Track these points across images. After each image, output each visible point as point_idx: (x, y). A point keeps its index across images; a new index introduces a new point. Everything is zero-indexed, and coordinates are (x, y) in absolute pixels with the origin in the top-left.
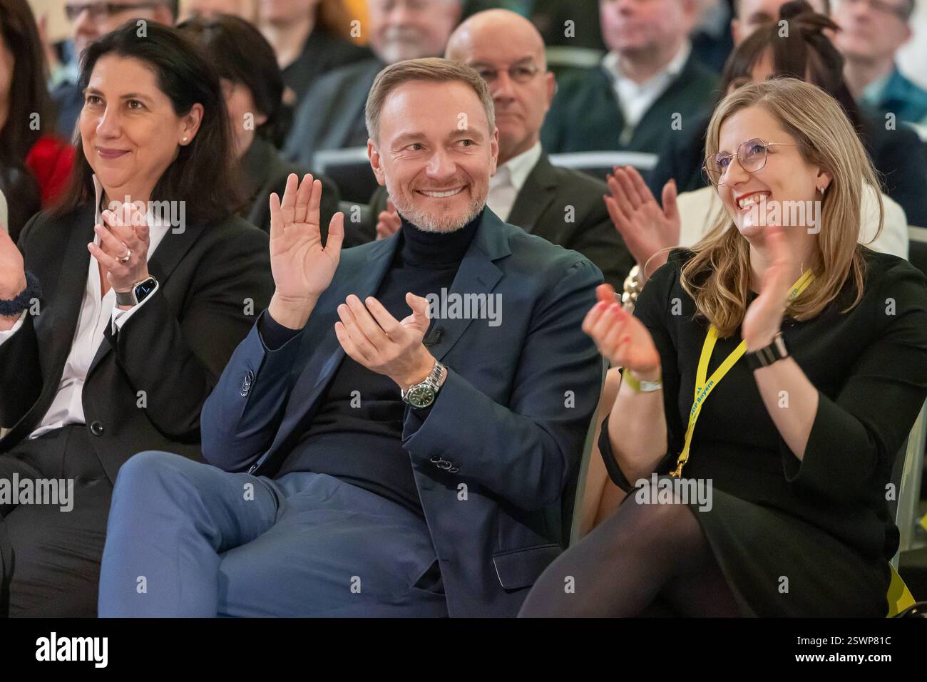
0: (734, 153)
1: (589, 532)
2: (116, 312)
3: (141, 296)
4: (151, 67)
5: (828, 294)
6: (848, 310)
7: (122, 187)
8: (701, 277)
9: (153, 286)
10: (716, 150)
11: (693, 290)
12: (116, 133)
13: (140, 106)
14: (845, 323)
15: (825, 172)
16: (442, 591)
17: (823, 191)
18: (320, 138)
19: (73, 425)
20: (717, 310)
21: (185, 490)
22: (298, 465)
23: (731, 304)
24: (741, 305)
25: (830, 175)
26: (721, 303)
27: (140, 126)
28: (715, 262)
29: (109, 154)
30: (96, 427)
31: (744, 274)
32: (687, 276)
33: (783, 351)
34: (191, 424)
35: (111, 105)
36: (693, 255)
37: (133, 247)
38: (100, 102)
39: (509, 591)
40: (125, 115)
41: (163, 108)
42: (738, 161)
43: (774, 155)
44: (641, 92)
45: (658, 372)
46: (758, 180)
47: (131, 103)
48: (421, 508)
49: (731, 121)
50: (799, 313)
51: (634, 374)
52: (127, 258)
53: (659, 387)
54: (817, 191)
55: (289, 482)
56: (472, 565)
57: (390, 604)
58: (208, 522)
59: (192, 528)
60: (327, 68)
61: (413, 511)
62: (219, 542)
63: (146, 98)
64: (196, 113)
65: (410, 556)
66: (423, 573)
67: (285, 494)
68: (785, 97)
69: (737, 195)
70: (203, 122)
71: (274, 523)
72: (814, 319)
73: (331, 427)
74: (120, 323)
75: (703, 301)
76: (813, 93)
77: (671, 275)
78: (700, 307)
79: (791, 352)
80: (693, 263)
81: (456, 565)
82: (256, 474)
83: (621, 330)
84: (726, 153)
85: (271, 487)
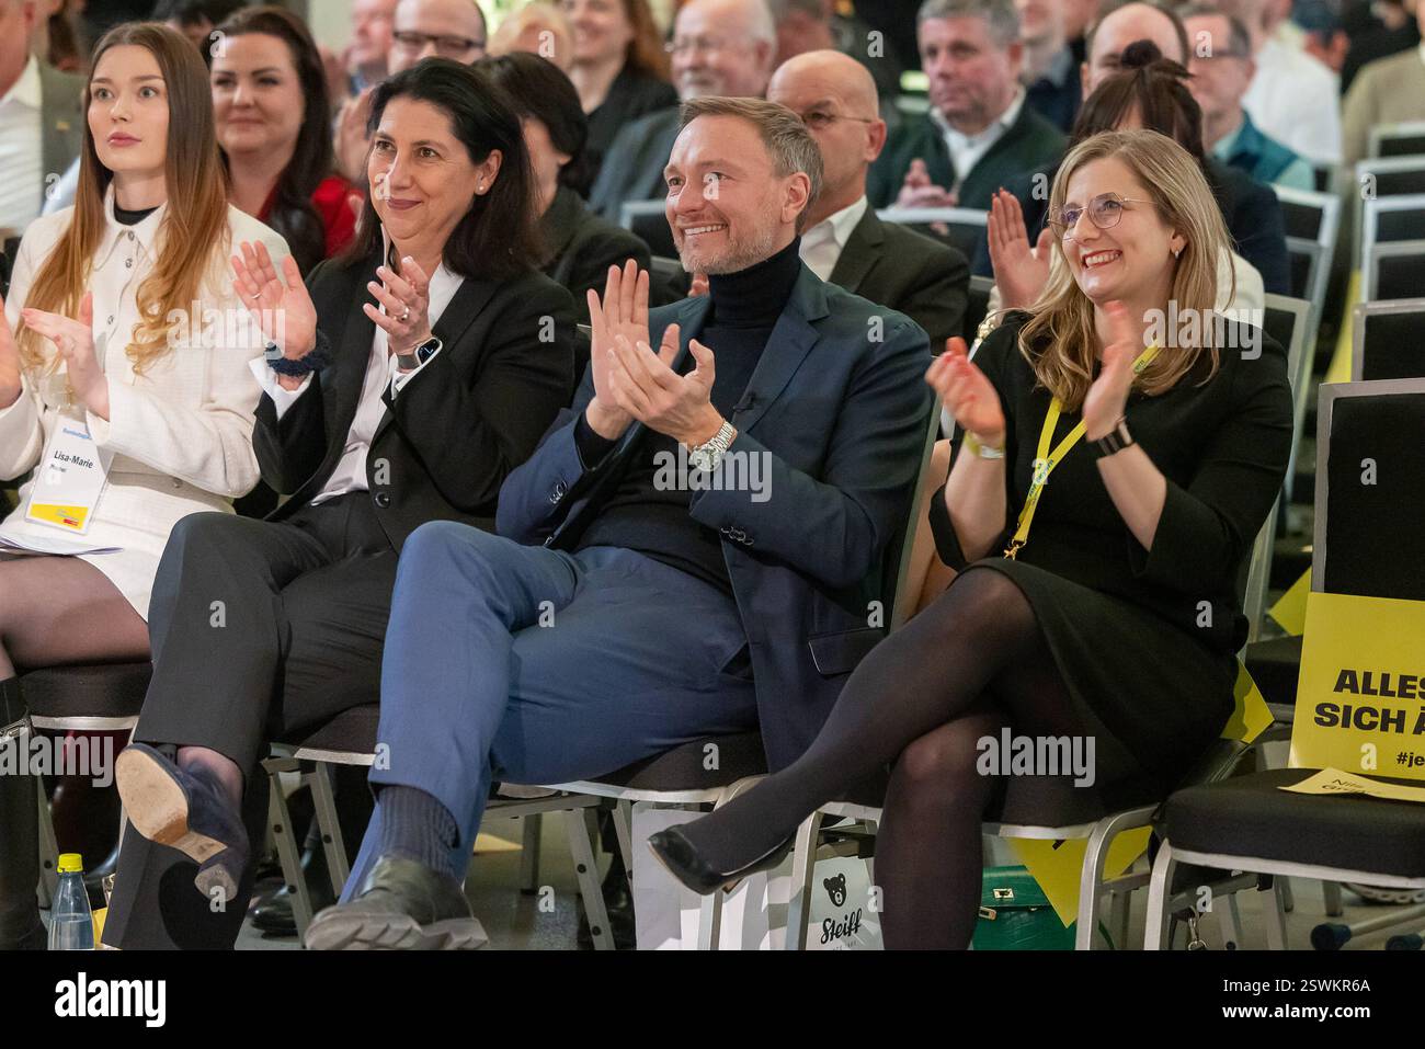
0: (1084, 208)
1: (911, 618)
2: (397, 375)
3: (424, 356)
4: (447, 112)
5: (1181, 366)
6: (1203, 383)
7: (411, 240)
8: (1041, 343)
9: (437, 346)
10: (1062, 201)
11: (1033, 357)
12: (407, 182)
13: (432, 154)
14: (1199, 399)
15: (1180, 233)
16: (751, 677)
17: (1177, 254)
18: (627, 188)
19: (358, 492)
20: (1061, 379)
21: (476, 563)
22: (596, 538)
23: (1075, 375)
24: (1088, 376)
25: (1186, 237)
26: (1063, 372)
27: (432, 176)
28: (1055, 329)
29: (396, 204)
30: (381, 498)
31: (1089, 342)
32: (1025, 340)
33: (1127, 438)
34: (482, 497)
35: (402, 153)
36: (1031, 317)
37: (411, 304)
38: (390, 148)
39: (826, 677)
40: (417, 164)
41: (459, 156)
42: (1089, 215)
43: (1128, 213)
44: (971, 145)
45: (1001, 438)
46: (1110, 238)
47: (423, 151)
48: (729, 585)
49: (1083, 172)
50: (1149, 387)
51: (975, 436)
52: (405, 316)
53: (1001, 455)
54: (1171, 254)
55: (588, 555)
56: (786, 650)
57: (696, 690)
58: (501, 598)
59: (483, 603)
60: (638, 114)
61: (720, 590)
62: (512, 619)
63: (440, 145)
64: (494, 160)
65: (718, 639)
66: (731, 658)
67: (584, 569)
68: (1142, 148)
69: (1084, 252)
70: (501, 171)
71: (571, 601)
72: (1167, 393)
73: (634, 497)
74: (400, 387)
75: (1045, 371)
76: (1173, 149)
77: (1009, 340)
78: (1041, 377)
79: (1135, 439)
80: (1031, 326)
81: (768, 651)
82: (552, 546)
83: (966, 386)
84: (1074, 205)
85: (569, 563)
